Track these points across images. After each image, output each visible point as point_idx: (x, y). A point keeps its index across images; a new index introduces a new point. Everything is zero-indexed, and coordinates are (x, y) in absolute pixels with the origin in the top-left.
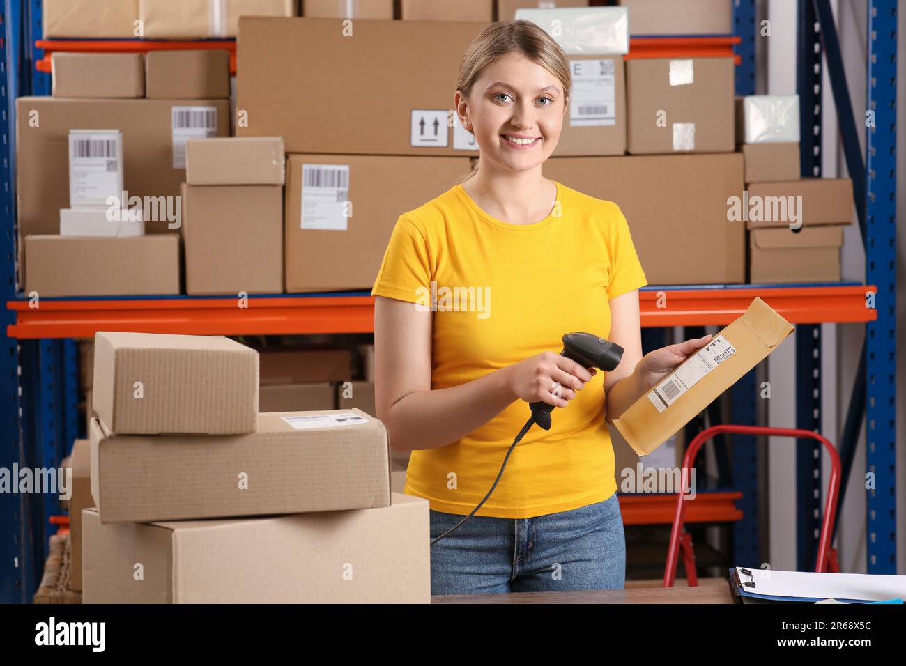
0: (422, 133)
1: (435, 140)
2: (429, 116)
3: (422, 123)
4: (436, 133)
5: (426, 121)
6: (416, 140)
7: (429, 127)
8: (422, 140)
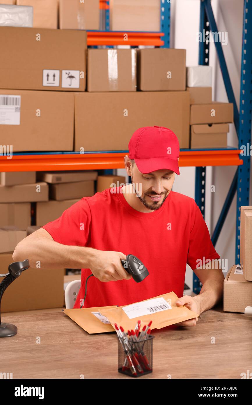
0: (48, 80)
1: (54, 83)
2: (51, 72)
3: (48, 76)
4: (54, 80)
5: (50, 75)
6: (45, 83)
7: (51, 77)
8: (48, 83)
